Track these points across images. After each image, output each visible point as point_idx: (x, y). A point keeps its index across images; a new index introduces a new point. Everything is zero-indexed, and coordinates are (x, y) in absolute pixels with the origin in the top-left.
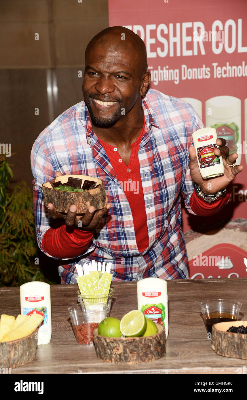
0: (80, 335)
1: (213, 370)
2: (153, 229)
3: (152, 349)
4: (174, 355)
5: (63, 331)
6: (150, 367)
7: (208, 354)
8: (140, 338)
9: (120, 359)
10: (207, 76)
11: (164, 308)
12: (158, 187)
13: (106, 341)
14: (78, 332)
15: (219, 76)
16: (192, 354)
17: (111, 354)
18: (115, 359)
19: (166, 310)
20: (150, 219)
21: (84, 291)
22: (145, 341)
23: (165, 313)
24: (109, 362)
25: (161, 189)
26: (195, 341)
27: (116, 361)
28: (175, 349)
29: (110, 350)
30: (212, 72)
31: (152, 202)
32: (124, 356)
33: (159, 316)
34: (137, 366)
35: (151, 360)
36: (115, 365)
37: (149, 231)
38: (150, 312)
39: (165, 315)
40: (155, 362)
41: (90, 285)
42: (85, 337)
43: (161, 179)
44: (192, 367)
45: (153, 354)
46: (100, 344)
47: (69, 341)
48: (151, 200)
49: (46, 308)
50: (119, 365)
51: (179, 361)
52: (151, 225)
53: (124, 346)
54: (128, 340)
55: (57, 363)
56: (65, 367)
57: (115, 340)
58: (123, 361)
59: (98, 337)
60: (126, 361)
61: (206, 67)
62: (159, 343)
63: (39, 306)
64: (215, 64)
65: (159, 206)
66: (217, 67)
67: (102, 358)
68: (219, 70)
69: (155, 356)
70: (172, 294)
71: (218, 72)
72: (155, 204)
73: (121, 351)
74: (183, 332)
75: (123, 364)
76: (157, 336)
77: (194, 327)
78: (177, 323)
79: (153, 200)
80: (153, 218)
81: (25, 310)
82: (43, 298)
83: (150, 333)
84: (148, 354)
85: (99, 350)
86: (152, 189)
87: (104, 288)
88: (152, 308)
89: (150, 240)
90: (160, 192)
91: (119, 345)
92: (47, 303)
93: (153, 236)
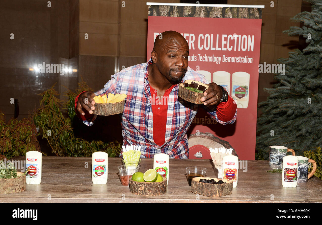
0: (124, 181)
1: (190, 200)
2: (168, 137)
3: (159, 189)
4: (171, 193)
5: (113, 179)
6: (158, 198)
7: (188, 193)
8: (154, 183)
9: (143, 193)
10: (195, 60)
11: (167, 169)
12: (175, 115)
13: (135, 183)
14: (123, 179)
15: (201, 61)
16: (180, 193)
17: (138, 190)
18: (140, 193)
19: (168, 171)
20: (167, 131)
21: (125, 159)
22: (156, 184)
23: (167, 172)
24: (136, 194)
25: (176, 116)
26: (182, 187)
27: (140, 194)
28: (171, 190)
29: (137, 188)
30: (197, 58)
31: (170, 123)
32: (145, 192)
33: (164, 173)
34: (151, 197)
35: (159, 194)
36: (140, 196)
37: (166, 137)
38: (160, 171)
39: (167, 173)
40: (160, 195)
41: (129, 157)
42: (126, 182)
43: (177, 111)
44: (179, 199)
45: (160, 191)
46: (132, 185)
47: (116, 184)
48: (170, 121)
49: (105, 166)
50: (142, 196)
51: (173, 196)
52: (168, 135)
53: (145, 187)
54: (147, 184)
55: (109, 193)
56: (114, 195)
57: (140, 183)
58: (144, 194)
59: (131, 181)
60: (145, 194)
61: (195, 56)
62: (163, 186)
63: (101, 164)
64: (199, 55)
65: (174, 126)
66: (200, 56)
67: (133, 192)
68: (201, 58)
69: (160, 193)
70: (171, 165)
71: (200, 59)
72: (172, 124)
73: (143, 189)
74: (176, 183)
75: (144, 195)
76: (162, 183)
77: (182, 180)
78: (173, 178)
79: (171, 122)
80: (169, 131)
81: (94, 166)
82: (104, 160)
83: (159, 180)
84: (157, 191)
85: (132, 188)
86: (172, 115)
87: (137, 159)
88: (161, 169)
89: (165, 141)
90: (176, 118)
91: (142, 186)
92: (106, 163)
93: (168, 140)
